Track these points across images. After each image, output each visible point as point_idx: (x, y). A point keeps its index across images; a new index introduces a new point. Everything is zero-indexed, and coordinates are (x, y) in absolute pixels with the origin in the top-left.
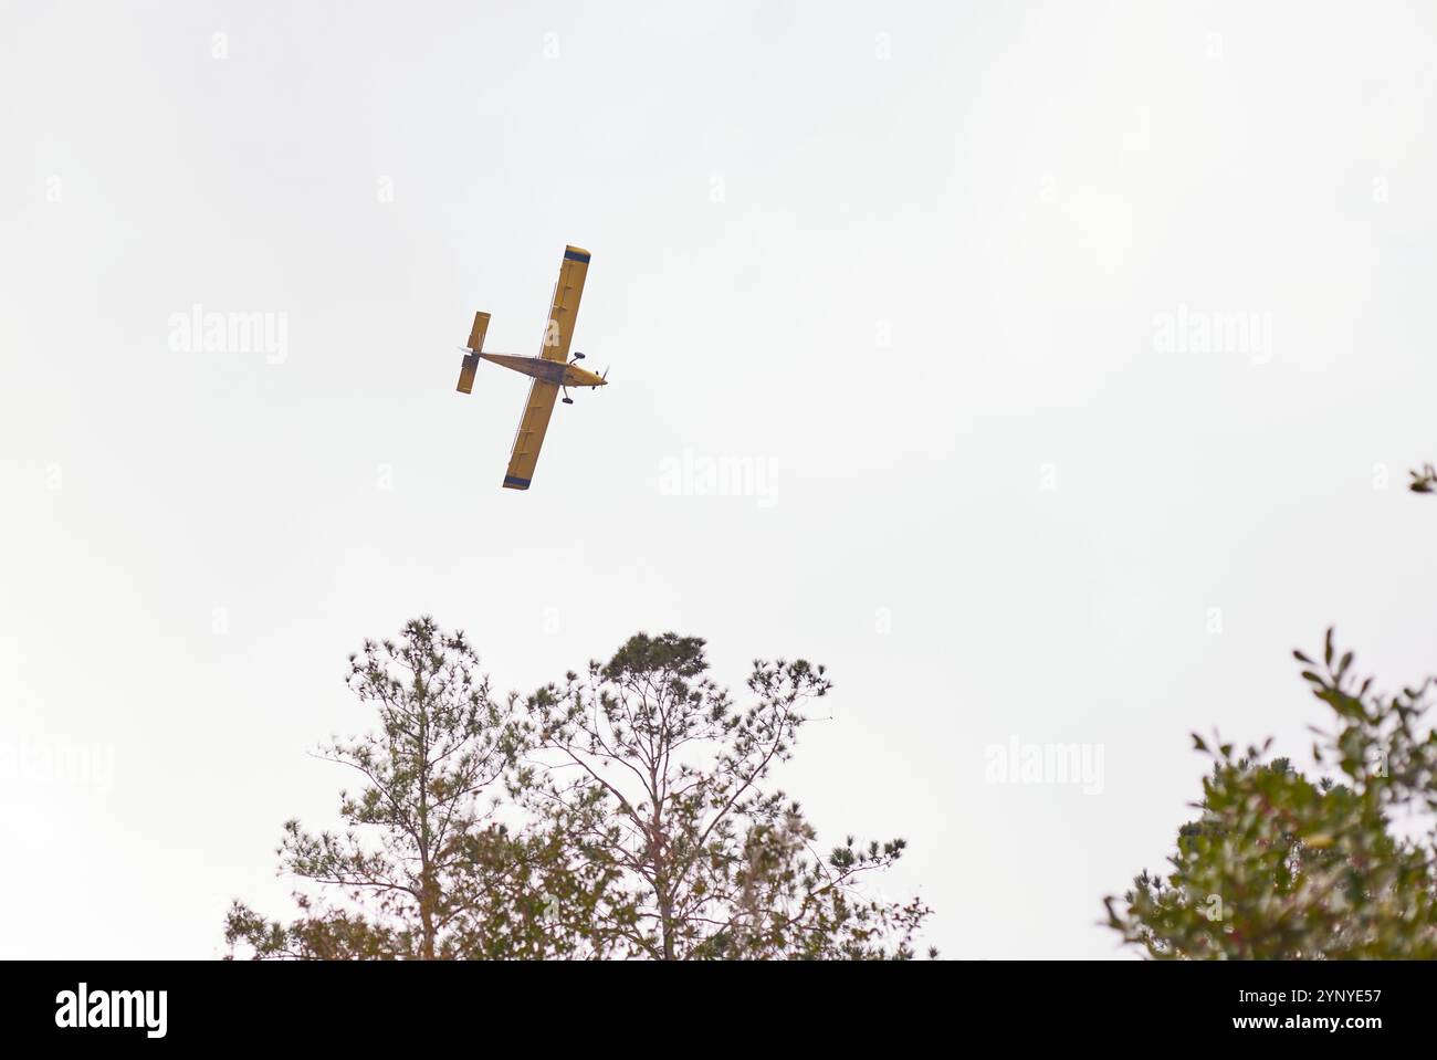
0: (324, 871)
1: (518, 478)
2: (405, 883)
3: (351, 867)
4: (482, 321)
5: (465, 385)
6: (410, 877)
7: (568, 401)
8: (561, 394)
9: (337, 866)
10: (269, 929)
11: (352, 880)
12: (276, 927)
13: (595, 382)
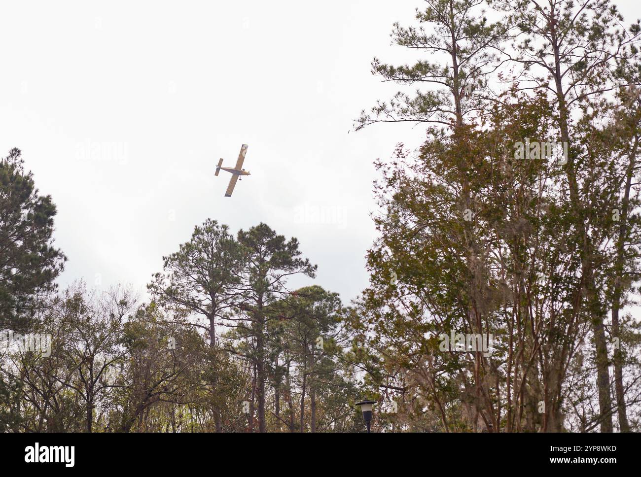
0: (410, 43)
1: (228, 194)
2: (445, 47)
3: (422, 41)
4: (221, 160)
5: (217, 174)
6: (447, 44)
7: (240, 180)
8: (239, 178)
9: (416, 41)
10: (389, 68)
11: (423, 46)
12: (392, 67)
13: (248, 174)
